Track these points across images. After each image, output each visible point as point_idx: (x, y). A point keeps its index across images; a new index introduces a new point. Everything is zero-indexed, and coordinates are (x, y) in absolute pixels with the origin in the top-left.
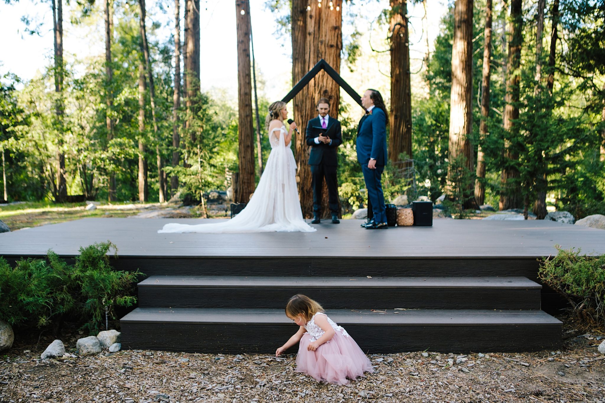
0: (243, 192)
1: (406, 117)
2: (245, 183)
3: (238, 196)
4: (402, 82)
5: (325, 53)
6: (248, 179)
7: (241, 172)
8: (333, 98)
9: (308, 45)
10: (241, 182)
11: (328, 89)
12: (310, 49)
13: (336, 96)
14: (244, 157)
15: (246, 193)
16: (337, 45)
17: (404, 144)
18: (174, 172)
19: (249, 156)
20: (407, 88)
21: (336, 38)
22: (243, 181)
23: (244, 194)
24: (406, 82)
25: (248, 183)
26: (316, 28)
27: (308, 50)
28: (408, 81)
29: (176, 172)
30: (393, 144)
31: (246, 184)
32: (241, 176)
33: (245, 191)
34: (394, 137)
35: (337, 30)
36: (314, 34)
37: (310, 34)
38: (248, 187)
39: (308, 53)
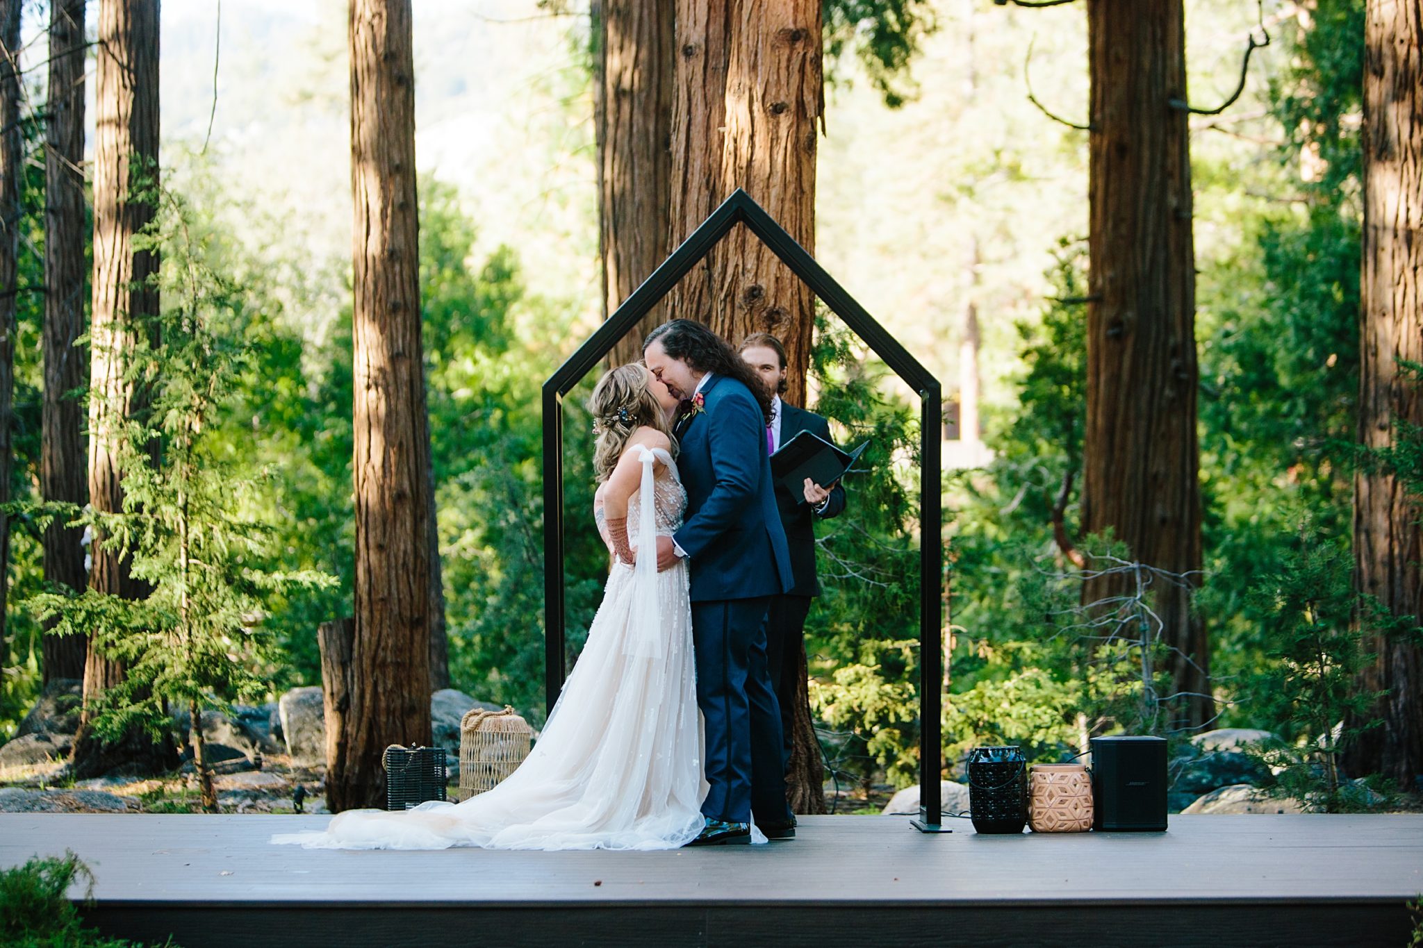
0: (375, 709)
1: (1169, 329)
2: (384, 664)
3: (349, 729)
4: (1146, 154)
5: (752, 137)
6: (398, 650)
7: (365, 614)
8: (785, 320)
9: (683, 95)
10: (366, 662)
11: (763, 282)
12: (689, 112)
13: (796, 313)
14: (380, 548)
15: (389, 711)
16: (801, 104)
17: (1158, 466)
18: (72, 613)
19: (404, 544)
20: (1173, 184)
21: (795, 79)
22: (374, 659)
23: (383, 719)
24: (1165, 154)
25: (398, 665)
26: (716, 29)
27: (683, 118)
28: (1174, 150)
29: (80, 618)
30: (1102, 464)
31: (390, 672)
32: (366, 634)
33: (383, 704)
34: (1110, 430)
35: (799, 46)
36: (707, 52)
37: (688, 52)
38: (399, 685)
39: (683, 128)
